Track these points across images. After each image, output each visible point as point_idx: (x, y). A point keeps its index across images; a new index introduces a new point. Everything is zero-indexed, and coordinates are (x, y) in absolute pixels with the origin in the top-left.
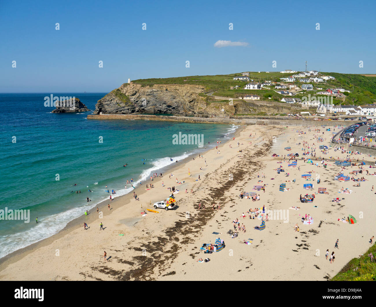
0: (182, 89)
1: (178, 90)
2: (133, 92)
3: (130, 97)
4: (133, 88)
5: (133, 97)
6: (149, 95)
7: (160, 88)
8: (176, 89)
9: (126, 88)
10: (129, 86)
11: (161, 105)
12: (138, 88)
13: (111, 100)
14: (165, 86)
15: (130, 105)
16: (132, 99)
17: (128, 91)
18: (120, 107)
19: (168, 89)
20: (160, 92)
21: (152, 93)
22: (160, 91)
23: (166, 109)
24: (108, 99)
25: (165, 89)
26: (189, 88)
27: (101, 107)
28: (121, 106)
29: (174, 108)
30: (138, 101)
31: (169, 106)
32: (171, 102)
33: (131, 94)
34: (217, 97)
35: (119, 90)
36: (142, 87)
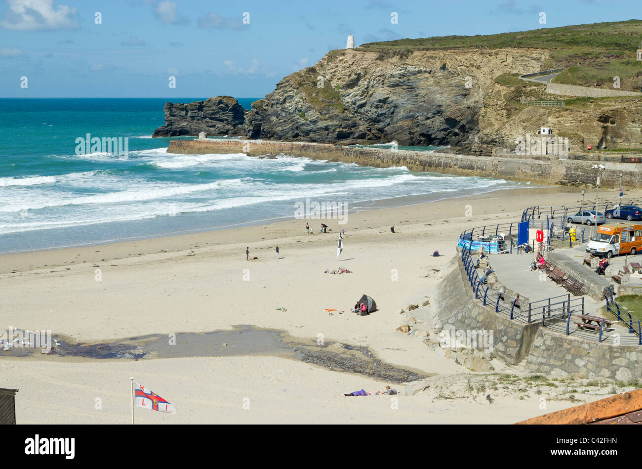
0: (491, 64)
1: (479, 67)
2: (350, 75)
3: (342, 92)
4: (352, 64)
5: (351, 91)
6: (398, 85)
7: (428, 62)
8: (472, 66)
9: (332, 64)
10: (341, 58)
11: (428, 118)
12: (365, 64)
13: (285, 101)
14: (441, 54)
15: (337, 116)
16: (347, 99)
17: (336, 73)
18: (304, 121)
19: (449, 65)
20: (427, 75)
21: (405, 79)
22: (425, 72)
23: (443, 130)
24: (278, 97)
25: (439, 64)
26: (510, 60)
27: (261, 121)
28: (306, 120)
29: (463, 126)
30: (366, 103)
31: (451, 122)
32: (455, 108)
33: (344, 83)
34: (555, 85)
35: (312, 70)
36: (378, 61)
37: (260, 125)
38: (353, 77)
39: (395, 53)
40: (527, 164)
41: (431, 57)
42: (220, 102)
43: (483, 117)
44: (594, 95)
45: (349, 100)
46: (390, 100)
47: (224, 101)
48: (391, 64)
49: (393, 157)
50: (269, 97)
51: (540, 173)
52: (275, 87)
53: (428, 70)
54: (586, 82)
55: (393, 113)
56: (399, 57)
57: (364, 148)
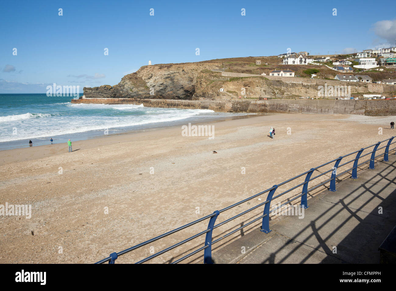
3: (147, 81)
5: (150, 80)
6: (167, 78)
7: (177, 69)
9: (143, 71)
10: (146, 68)
13: (124, 85)
14: (182, 66)
17: (144, 74)
19: (185, 70)
20: (178, 74)
21: (170, 75)
24: (122, 83)
25: (181, 70)
28: (133, 92)
29: (191, 93)
30: (155, 85)
31: (186, 91)
32: (188, 86)
33: (147, 78)
34: (225, 73)
35: (135, 73)
36: (159, 70)
37: (116, 94)
38: (150, 75)
39: (165, 66)
40: (214, 103)
41: (179, 67)
42: (105, 87)
43: (196, 86)
44: (241, 76)
45: (149, 84)
46: (164, 84)
47: (107, 87)
48: (164, 70)
49: (156, 103)
50: (119, 84)
51: (220, 107)
52: (121, 80)
53: (178, 72)
54: (237, 71)
55: (165, 89)
56: (167, 68)
57: (145, 99)
